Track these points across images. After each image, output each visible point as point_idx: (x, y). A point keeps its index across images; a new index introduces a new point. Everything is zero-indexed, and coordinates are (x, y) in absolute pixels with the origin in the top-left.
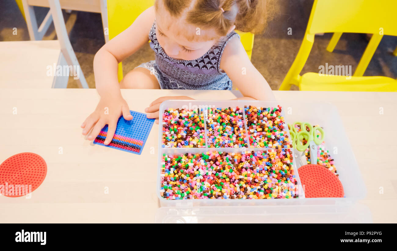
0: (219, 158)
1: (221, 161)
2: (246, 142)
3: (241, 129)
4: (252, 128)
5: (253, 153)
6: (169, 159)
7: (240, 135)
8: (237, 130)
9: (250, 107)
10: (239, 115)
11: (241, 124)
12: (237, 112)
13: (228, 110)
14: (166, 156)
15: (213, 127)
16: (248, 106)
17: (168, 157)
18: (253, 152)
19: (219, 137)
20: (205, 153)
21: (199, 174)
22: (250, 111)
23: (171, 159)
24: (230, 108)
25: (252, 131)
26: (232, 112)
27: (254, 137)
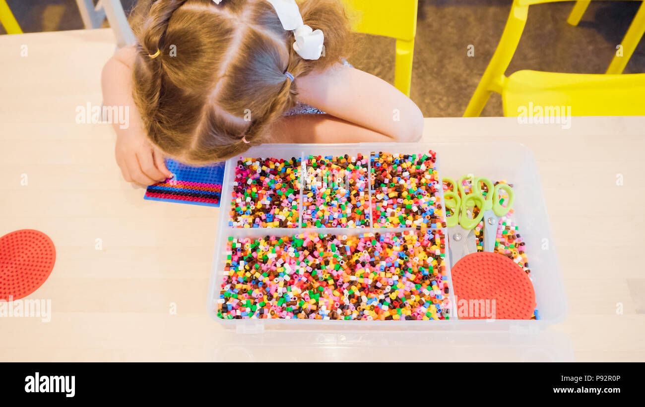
0: (319, 246)
1: (322, 250)
2: (367, 217)
3: (362, 194)
4: (381, 192)
5: (378, 237)
6: (238, 246)
7: (358, 204)
8: (355, 196)
9: (381, 155)
10: (361, 168)
11: (361, 185)
12: (359, 163)
13: (343, 161)
14: (235, 241)
15: (314, 191)
16: (377, 153)
17: (238, 242)
18: (377, 234)
19: (322, 207)
20: (297, 236)
21: (283, 272)
22: (381, 161)
23: (243, 244)
24: (346, 157)
25: (380, 196)
26: (349, 163)
27: (383, 206)
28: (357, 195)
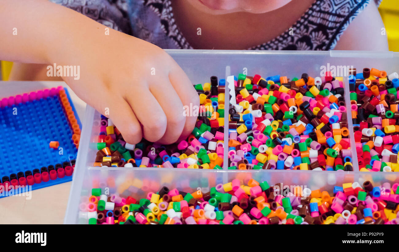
0: (261, 200)
1: (267, 205)
2: (348, 160)
3: (336, 126)
4: (370, 125)
5: (368, 188)
6: (110, 206)
7: (330, 141)
8: (323, 131)
9: (367, 73)
10: (331, 94)
11: (335, 115)
12: (328, 86)
13: (300, 82)
14: (104, 198)
15: (249, 123)
16: (360, 71)
17: (109, 200)
18: (367, 183)
19: (267, 148)
20: (220, 187)
22: (367, 83)
23: (117, 205)
24: (305, 77)
25: (367, 132)
26: (310, 87)
27: (374, 148)
28: (327, 129)
